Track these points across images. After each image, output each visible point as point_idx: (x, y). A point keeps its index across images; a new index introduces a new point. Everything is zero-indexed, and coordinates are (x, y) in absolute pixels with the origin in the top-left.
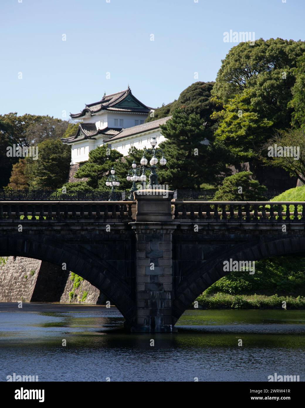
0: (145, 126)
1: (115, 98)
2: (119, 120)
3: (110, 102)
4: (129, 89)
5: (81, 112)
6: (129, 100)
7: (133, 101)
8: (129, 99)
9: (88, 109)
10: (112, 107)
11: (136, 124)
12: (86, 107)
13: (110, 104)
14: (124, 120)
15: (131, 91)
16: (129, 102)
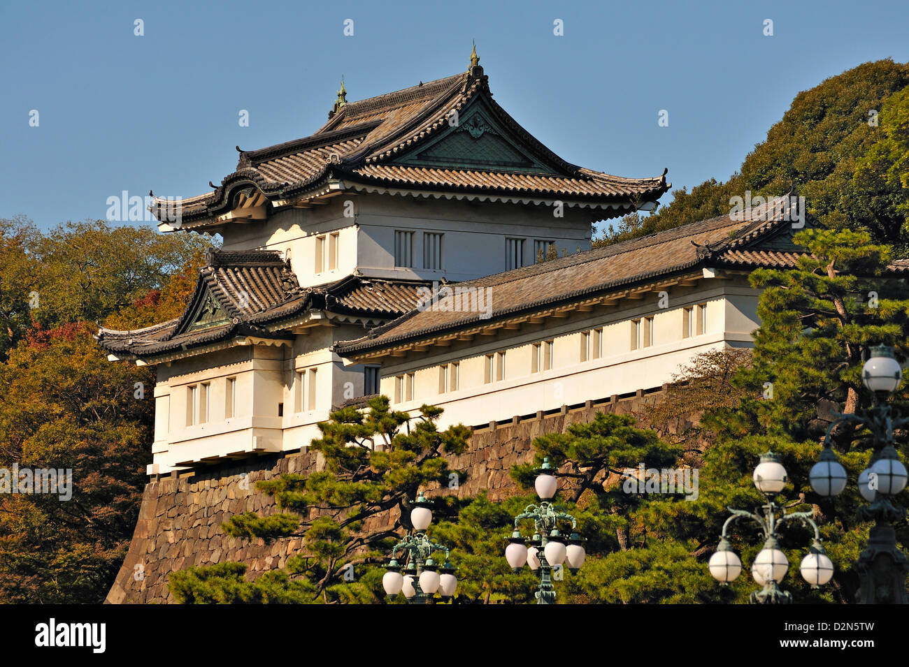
0: (568, 272)
1: (393, 120)
2: (419, 236)
3: (371, 138)
4: (478, 70)
5: (211, 192)
6: (476, 132)
7: (499, 137)
8: (476, 125)
9: (255, 175)
10: (386, 162)
11: (515, 262)
12: (240, 166)
13: (371, 150)
14: (445, 238)
15: (485, 80)
16: (474, 139)
